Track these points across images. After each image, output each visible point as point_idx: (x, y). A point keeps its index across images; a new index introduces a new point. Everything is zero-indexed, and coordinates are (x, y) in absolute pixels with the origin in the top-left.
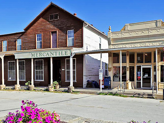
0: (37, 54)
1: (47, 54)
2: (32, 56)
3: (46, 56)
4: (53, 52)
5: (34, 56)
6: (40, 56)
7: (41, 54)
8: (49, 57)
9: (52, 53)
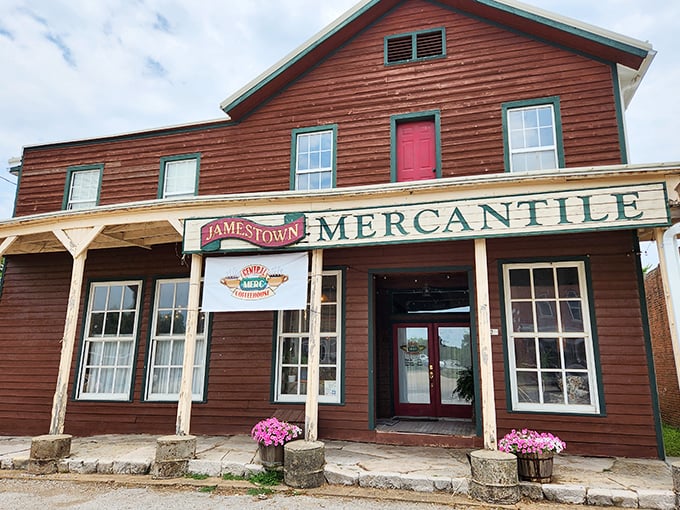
0: (365, 220)
1: (456, 218)
2: (325, 235)
3: (447, 230)
4: (507, 205)
5: (338, 234)
6: (389, 232)
7: (395, 219)
8: (467, 234)
9: (501, 210)
